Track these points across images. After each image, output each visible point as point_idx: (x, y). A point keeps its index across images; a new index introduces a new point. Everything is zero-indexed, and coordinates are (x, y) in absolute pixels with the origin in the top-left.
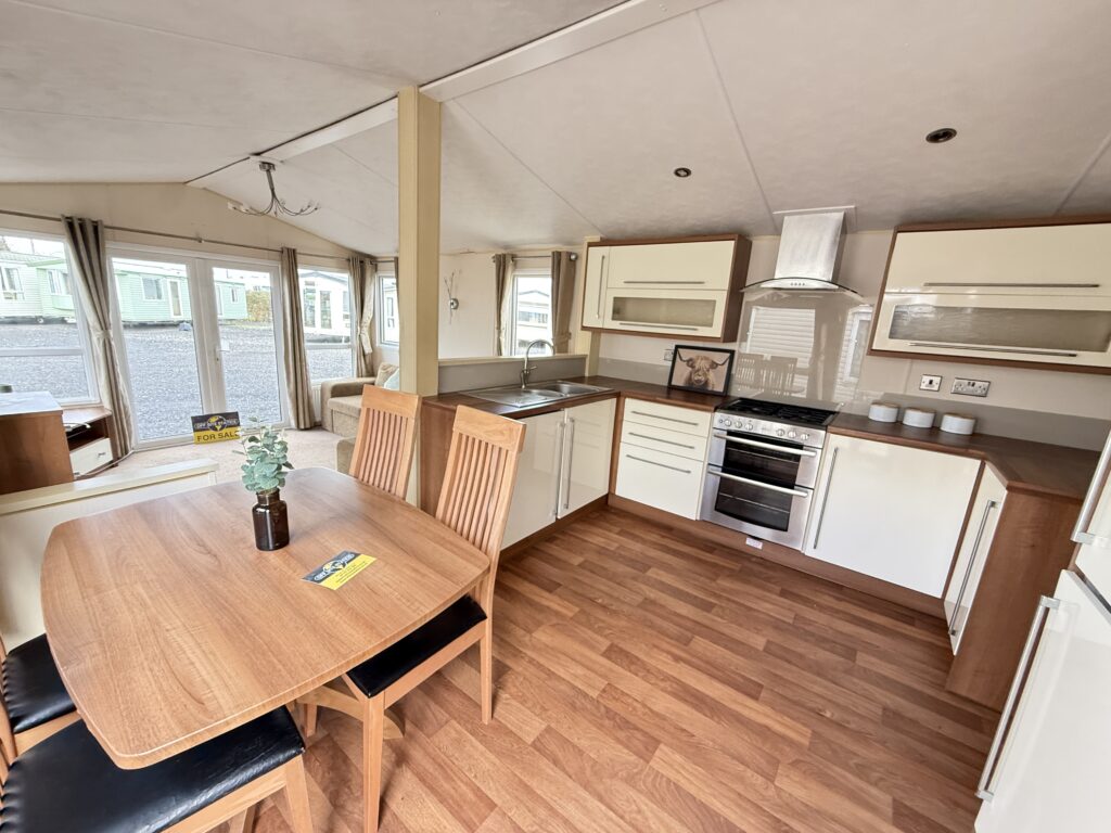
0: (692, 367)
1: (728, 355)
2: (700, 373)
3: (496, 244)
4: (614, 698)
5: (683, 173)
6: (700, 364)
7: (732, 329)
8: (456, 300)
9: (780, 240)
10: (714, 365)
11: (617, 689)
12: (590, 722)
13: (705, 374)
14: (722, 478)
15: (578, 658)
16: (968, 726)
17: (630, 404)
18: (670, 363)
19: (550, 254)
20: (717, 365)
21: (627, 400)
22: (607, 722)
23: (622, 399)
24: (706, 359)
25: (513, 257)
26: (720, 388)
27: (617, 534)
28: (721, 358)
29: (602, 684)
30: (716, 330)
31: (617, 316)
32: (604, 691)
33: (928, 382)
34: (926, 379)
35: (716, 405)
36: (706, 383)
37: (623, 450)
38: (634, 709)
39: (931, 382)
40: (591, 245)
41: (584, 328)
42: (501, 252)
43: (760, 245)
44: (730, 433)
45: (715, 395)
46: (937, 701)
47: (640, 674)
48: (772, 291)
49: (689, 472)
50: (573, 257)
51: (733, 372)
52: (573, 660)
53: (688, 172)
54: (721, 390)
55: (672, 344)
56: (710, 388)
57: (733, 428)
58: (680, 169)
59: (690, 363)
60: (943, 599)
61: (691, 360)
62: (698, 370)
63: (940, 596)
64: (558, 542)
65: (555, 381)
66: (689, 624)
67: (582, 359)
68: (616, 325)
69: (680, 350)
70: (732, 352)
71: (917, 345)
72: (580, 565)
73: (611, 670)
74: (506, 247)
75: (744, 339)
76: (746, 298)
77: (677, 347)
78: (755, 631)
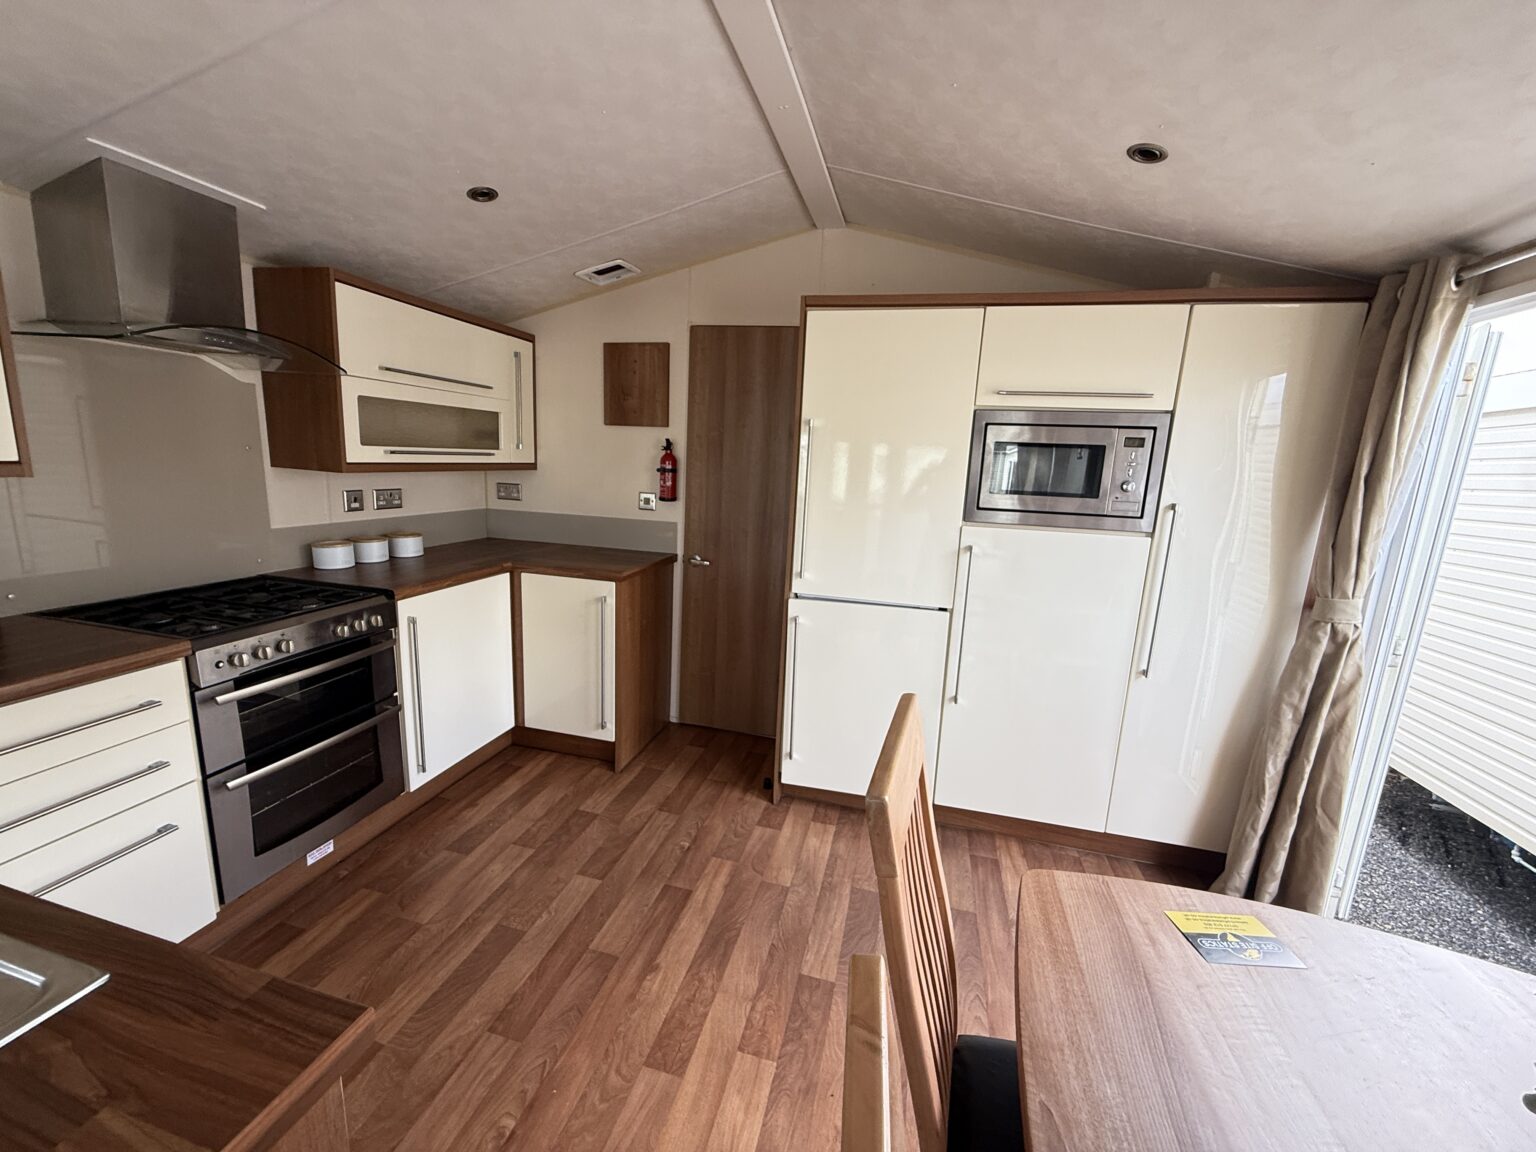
4: (763, 1036)
11: (743, 1037)
12: (819, 1059)
15: (704, 1117)
16: (649, 786)
22: (808, 1037)
29: (744, 1062)
32: (757, 1054)
38: (768, 1008)
46: (626, 790)
47: (701, 1009)
52: (711, 1125)
66: (561, 958)
73: (711, 1051)
78: (561, 885)
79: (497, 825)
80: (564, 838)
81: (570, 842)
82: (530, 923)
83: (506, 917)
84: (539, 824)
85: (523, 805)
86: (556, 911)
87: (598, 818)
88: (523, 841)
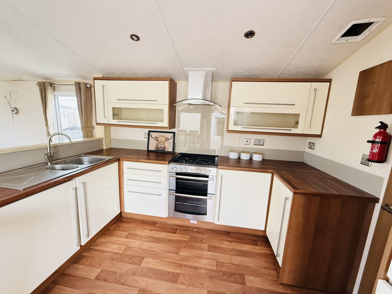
0: (157, 141)
1: (173, 134)
2: (161, 143)
3: (37, 76)
5: (135, 38)
6: (161, 139)
7: (172, 122)
8: (16, 108)
9: (188, 82)
10: (167, 139)
13: (164, 144)
14: (176, 196)
17: (126, 164)
18: (147, 139)
19: (74, 84)
20: (168, 139)
21: (124, 162)
23: (121, 162)
24: (163, 136)
25: (51, 84)
26: (170, 150)
27: (126, 238)
28: (170, 136)
30: (165, 123)
31: (115, 117)
33: (246, 141)
34: (246, 140)
35: (169, 160)
36: (165, 147)
37: (126, 188)
39: (247, 141)
40: (95, 79)
41: (98, 124)
42: (41, 81)
43: (180, 85)
44: (177, 174)
45: (169, 153)
48: (187, 106)
49: (160, 195)
50: (88, 86)
51: (176, 142)
53: (138, 39)
54: (172, 151)
55: (147, 130)
56: (166, 150)
57: (178, 171)
58: (133, 35)
59: (157, 139)
60: (265, 231)
61: (156, 137)
62: (160, 142)
63: (264, 229)
64: (84, 260)
65: (80, 155)
67: (100, 140)
68: (115, 122)
69: (150, 133)
70: (174, 133)
71: (244, 128)
72: (96, 278)
74: (46, 78)
75: (179, 126)
76: (177, 109)
77: (149, 132)
78: (201, 287)
79: (224, 252)
80: (226, 277)
81: (224, 280)
82: (181, 283)
83: (183, 274)
84: (230, 265)
85: (238, 255)
86: (188, 290)
87: (244, 286)
88: (219, 264)
